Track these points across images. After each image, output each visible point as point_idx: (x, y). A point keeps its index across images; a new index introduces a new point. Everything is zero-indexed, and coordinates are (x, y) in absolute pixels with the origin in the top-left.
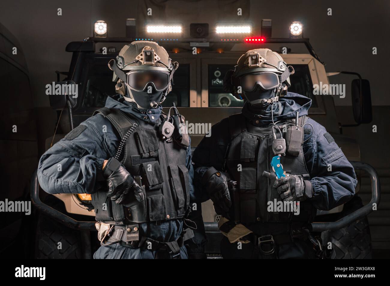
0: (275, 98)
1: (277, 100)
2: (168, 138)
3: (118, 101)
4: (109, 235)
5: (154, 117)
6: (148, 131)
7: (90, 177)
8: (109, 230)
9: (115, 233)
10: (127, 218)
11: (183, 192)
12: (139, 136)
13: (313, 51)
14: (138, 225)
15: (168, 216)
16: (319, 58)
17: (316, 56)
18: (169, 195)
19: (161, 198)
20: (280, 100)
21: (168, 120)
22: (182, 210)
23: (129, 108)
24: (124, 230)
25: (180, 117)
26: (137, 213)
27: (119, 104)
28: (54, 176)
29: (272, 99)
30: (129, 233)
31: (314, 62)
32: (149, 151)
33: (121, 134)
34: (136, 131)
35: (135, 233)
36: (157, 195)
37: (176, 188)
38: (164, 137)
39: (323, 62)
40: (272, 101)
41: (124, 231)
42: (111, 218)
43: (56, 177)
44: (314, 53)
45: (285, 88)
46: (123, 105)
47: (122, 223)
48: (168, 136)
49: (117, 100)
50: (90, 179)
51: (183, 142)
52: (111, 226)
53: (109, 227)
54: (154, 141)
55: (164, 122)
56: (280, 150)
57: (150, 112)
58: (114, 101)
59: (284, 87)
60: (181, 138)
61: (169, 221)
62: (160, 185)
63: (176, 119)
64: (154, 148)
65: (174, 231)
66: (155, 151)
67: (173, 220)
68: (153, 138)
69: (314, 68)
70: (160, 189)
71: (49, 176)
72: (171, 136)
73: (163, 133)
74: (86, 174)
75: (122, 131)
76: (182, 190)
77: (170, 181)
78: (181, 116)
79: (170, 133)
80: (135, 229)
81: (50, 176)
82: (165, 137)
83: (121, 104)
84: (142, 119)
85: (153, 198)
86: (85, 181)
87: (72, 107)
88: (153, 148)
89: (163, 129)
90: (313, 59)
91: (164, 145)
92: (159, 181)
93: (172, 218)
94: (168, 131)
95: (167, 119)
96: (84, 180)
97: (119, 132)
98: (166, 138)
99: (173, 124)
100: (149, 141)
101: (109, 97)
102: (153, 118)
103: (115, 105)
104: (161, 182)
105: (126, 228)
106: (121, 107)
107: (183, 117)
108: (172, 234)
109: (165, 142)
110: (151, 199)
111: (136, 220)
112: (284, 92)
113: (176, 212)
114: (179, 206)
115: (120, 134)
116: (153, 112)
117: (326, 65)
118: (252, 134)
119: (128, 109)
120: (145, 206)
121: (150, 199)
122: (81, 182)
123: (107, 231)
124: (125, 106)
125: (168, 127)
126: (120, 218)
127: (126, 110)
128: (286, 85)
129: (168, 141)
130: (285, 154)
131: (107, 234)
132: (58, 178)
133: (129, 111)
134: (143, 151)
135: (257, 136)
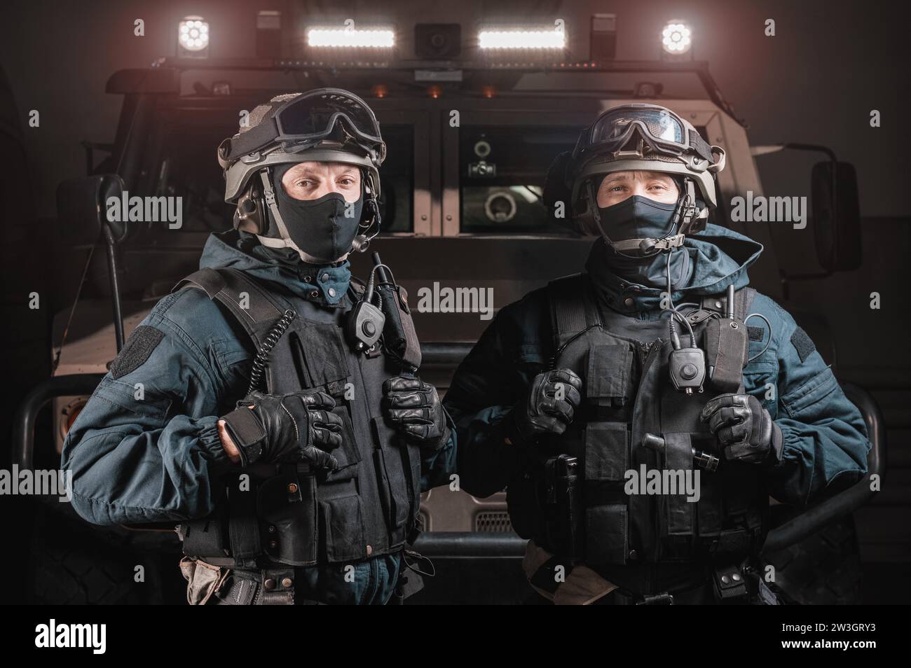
0: (677, 237)
1: (681, 244)
2: (370, 346)
3: (237, 248)
4: (217, 594)
5: (336, 289)
6: (321, 330)
7: (193, 487)
8: (220, 581)
9: (234, 589)
10: (267, 553)
11: (405, 484)
12: (299, 341)
13: (718, 93)
14: (292, 571)
15: (369, 549)
16: (732, 109)
17: (725, 106)
18: (372, 496)
19: (354, 504)
20: (687, 244)
21: (369, 300)
22: (401, 531)
23: (271, 269)
24: (258, 583)
25: (398, 291)
26: (291, 539)
27: (243, 257)
28: (103, 495)
29: (668, 239)
30: (269, 591)
31: (720, 119)
32: (326, 380)
33: (256, 338)
34: (291, 329)
35: (283, 592)
36: (343, 496)
37: (389, 475)
38: (361, 346)
39: (743, 121)
40: (668, 243)
41: (258, 586)
42: (225, 550)
43: (106, 498)
44: (720, 97)
45: (704, 214)
46: (255, 262)
47: (252, 564)
48: (370, 341)
49: (234, 246)
50: (192, 492)
51: (407, 357)
52: (223, 571)
53: (219, 573)
54: (337, 354)
55: (361, 304)
56: (689, 377)
57: (326, 276)
58: (230, 250)
59: (700, 210)
60: (402, 345)
61: (370, 560)
62: (352, 467)
63: (388, 295)
64: (338, 372)
65: (382, 583)
66: (339, 381)
67: (379, 557)
68: (335, 348)
69: (720, 136)
70: (353, 479)
71: (89, 495)
72: (378, 341)
73: (359, 333)
74: (181, 483)
75: (257, 331)
76: (404, 480)
77: (375, 457)
78: (399, 288)
79: (374, 333)
80: (286, 582)
81: (92, 496)
82: (364, 344)
83: (249, 257)
84: (304, 297)
85: (336, 503)
86: (182, 501)
87: (115, 241)
88: (335, 373)
89: (359, 325)
90: (717, 113)
91: (360, 364)
92: (350, 459)
93: (377, 554)
94: (371, 330)
95: (368, 297)
96: (177, 498)
97: (249, 334)
98: (366, 347)
99: (380, 309)
100: (324, 355)
101: (212, 238)
102: (332, 292)
103: (230, 261)
104: (355, 460)
105: (263, 579)
106: (250, 267)
107: (403, 291)
108: (377, 593)
109: (363, 355)
110: (332, 505)
111: (288, 559)
112: (700, 224)
113: (388, 538)
114: (395, 521)
115: (252, 337)
116: (333, 277)
117: (749, 127)
118: (617, 335)
119: (268, 271)
120: (313, 523)
121: (328, 505)
122: (172, 504)
123: (212, 585)
124: (261, 264)
125: (371, 318)
126: (249, 551)
127: (264, 274)
128: (707, 206)
129: (371, 355)
130: (702, 389)
131: (214, 593)
132: (112, 499)
133: (273, 275)
134: (312, 382)
135: (630, 341)
